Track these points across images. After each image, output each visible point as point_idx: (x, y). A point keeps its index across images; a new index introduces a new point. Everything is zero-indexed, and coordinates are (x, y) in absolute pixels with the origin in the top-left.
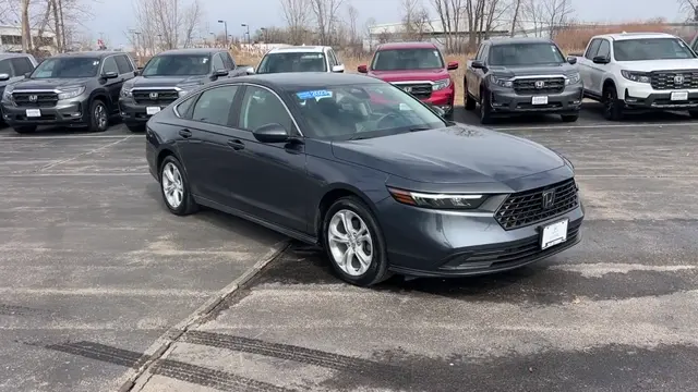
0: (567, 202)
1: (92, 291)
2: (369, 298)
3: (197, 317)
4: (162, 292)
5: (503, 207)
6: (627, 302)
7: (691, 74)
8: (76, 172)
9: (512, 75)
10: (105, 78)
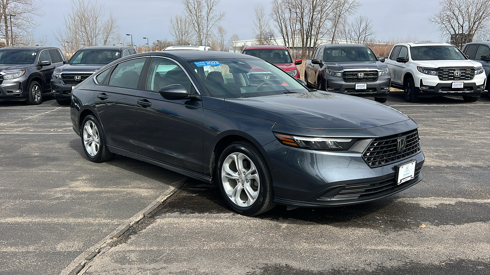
0: (413, 148)
1: (19, 220)
2: (254, 224)
3: (109, 241)
4: (79, 220)
5: (368, 150)
6: (463, 226)
7: (465, 70)
8: (15, 131)
9: (342, 68)
10: (41, 65)
